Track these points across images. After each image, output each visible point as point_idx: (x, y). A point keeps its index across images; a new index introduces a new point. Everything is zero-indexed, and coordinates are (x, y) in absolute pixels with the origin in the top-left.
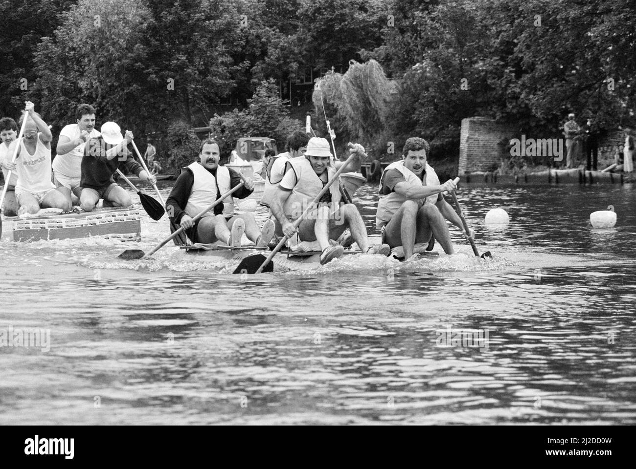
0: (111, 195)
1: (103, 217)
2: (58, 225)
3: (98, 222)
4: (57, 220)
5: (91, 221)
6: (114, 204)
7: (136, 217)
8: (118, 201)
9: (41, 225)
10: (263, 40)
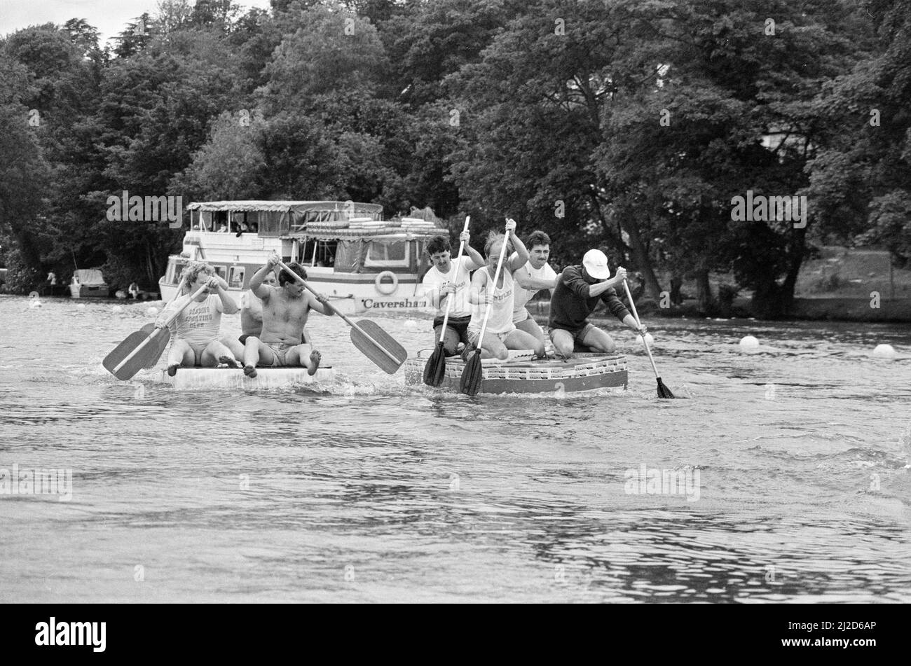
0: (588, 339)
1: (595, 368)
2: (542, 375)
3: (588, 372)
4: (542, 369)
5: (581, 372)
6: (592, 349)
7: (624, 366)
8: (600, 347)
9: (521, 375)
10: (379, 179)
